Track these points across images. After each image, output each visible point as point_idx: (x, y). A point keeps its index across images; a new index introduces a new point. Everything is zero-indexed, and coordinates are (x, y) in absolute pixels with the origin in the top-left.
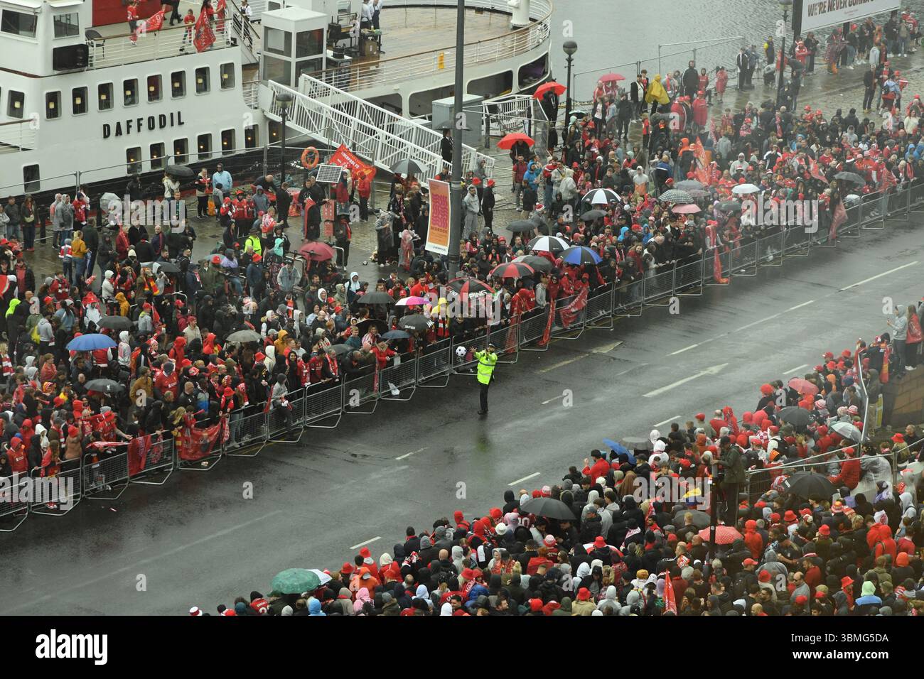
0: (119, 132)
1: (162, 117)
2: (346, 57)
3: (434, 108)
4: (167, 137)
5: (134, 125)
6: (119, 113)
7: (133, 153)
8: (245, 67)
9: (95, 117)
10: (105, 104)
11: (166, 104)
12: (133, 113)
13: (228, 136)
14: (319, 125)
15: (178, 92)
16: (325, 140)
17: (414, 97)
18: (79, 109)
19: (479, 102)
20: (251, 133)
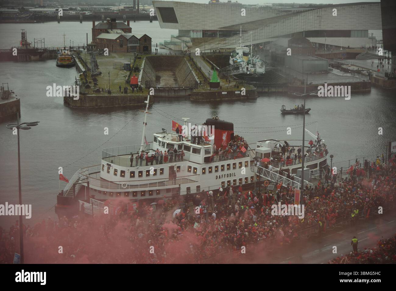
0: (220, 178)
1: (230, 174)
2: (276, 160)
3: (297, 171)
4: (231, 179)
5: (224, 176)
6: (220, 173)
7: (223, 183)
8: (251, 161)
9: (214, 174)
10: (216, 171)
11: (232, 171)
12: (223, 173)
13: (246, 179)
14: (269, 176)
15: (234, 168)
16: (270, 180)
17: (293, 169)
18: (210, 172)
19: (309, 170)
20: (252, 177)
